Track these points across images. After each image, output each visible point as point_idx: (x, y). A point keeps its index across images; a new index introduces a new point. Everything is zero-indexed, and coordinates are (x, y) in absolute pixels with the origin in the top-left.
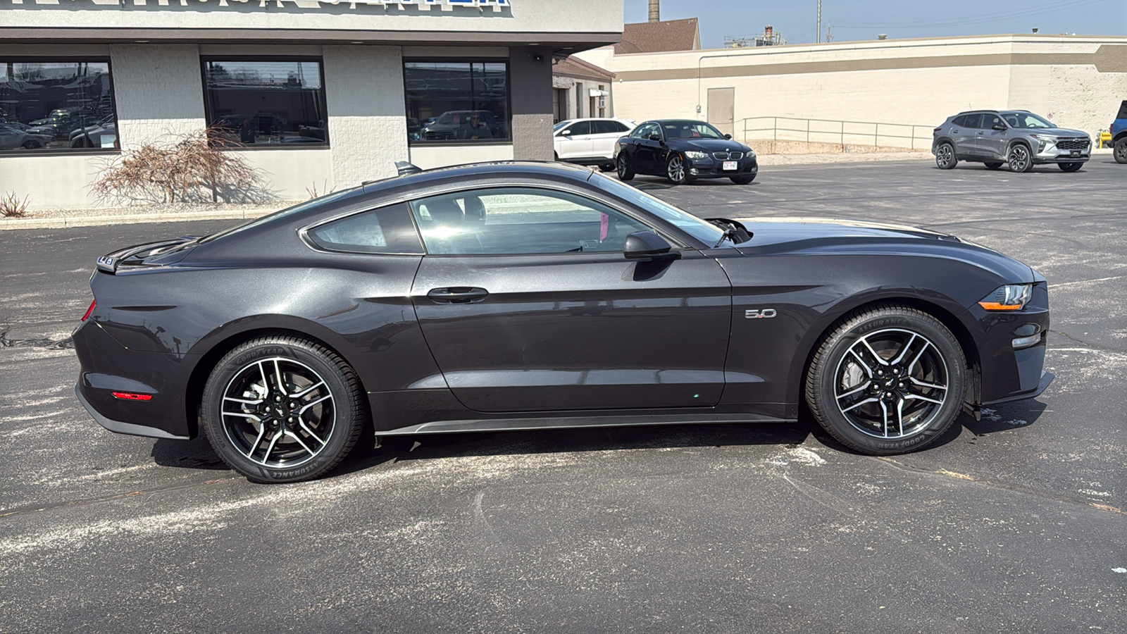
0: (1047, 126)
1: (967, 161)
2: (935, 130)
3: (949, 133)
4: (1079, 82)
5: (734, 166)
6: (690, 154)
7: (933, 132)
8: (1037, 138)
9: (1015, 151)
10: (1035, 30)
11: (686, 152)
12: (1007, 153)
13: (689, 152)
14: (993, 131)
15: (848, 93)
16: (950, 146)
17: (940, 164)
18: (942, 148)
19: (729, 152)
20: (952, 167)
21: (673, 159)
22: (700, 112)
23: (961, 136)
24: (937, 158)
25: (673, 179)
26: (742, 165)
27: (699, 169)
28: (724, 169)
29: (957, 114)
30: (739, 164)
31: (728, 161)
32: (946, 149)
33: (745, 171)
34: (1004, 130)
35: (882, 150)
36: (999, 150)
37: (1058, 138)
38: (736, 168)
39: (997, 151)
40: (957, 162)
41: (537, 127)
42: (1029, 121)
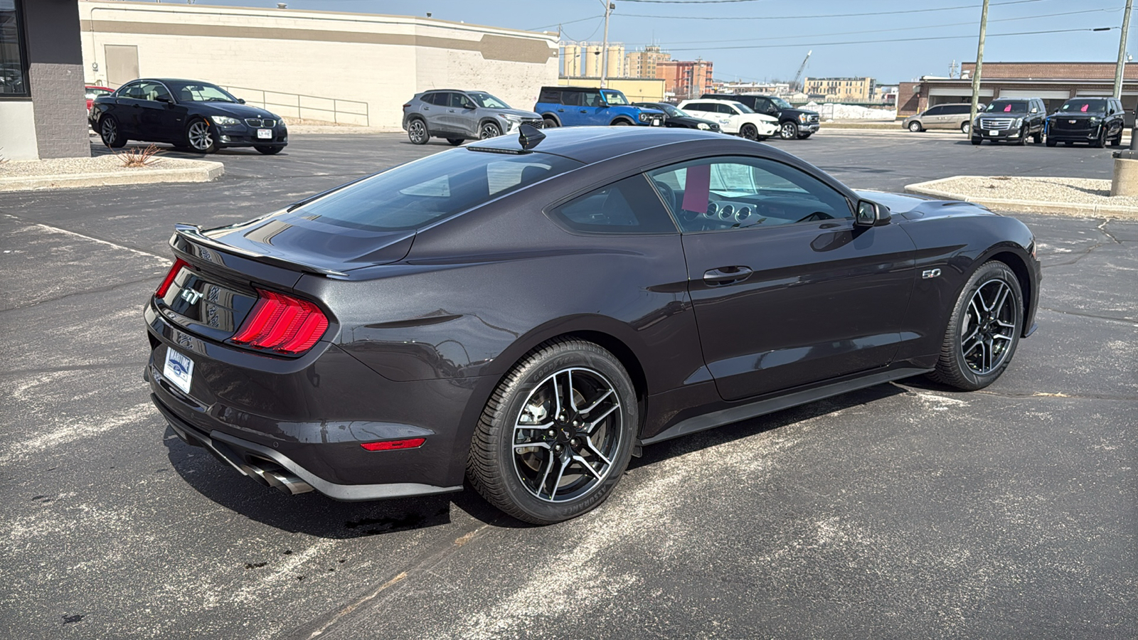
0: (502, 106)
1: (438, 137)
2: (404, 106)
3: (421, 109)
4: (470, 67)
5: (268, 134)
6: (218, 120)
7: (402, 108)
8: (505, 117)
9: (486, 129)
10: (429, 15)
11: (213, 117)
12: (479, 131)
13: (218, 117)
14: (464, 109)
15: (264, 61)
16: (421, 122)
17: (413, 139)
18: (414, 124)
19: (261, 119)
20: (425, 142)
21: (195, 125)
22: (97, 71)
23: (433, 113)
24: (409, 135)
25: (197, 147)
26: (276, 133)
27: (231, 137)
28: (259, 137)
29: (423, 92)
30: (273, 133)
31: (262, 128)
32: (418, 126)
33: (278, 140)
34: (473, 109)
35: (306, 122)
36: (470, 127)
37: (522, 118)
38: (270, 137)
39: (469, 129)
40: (429, 137)
41: (64, 79)
42: (487, 103)
